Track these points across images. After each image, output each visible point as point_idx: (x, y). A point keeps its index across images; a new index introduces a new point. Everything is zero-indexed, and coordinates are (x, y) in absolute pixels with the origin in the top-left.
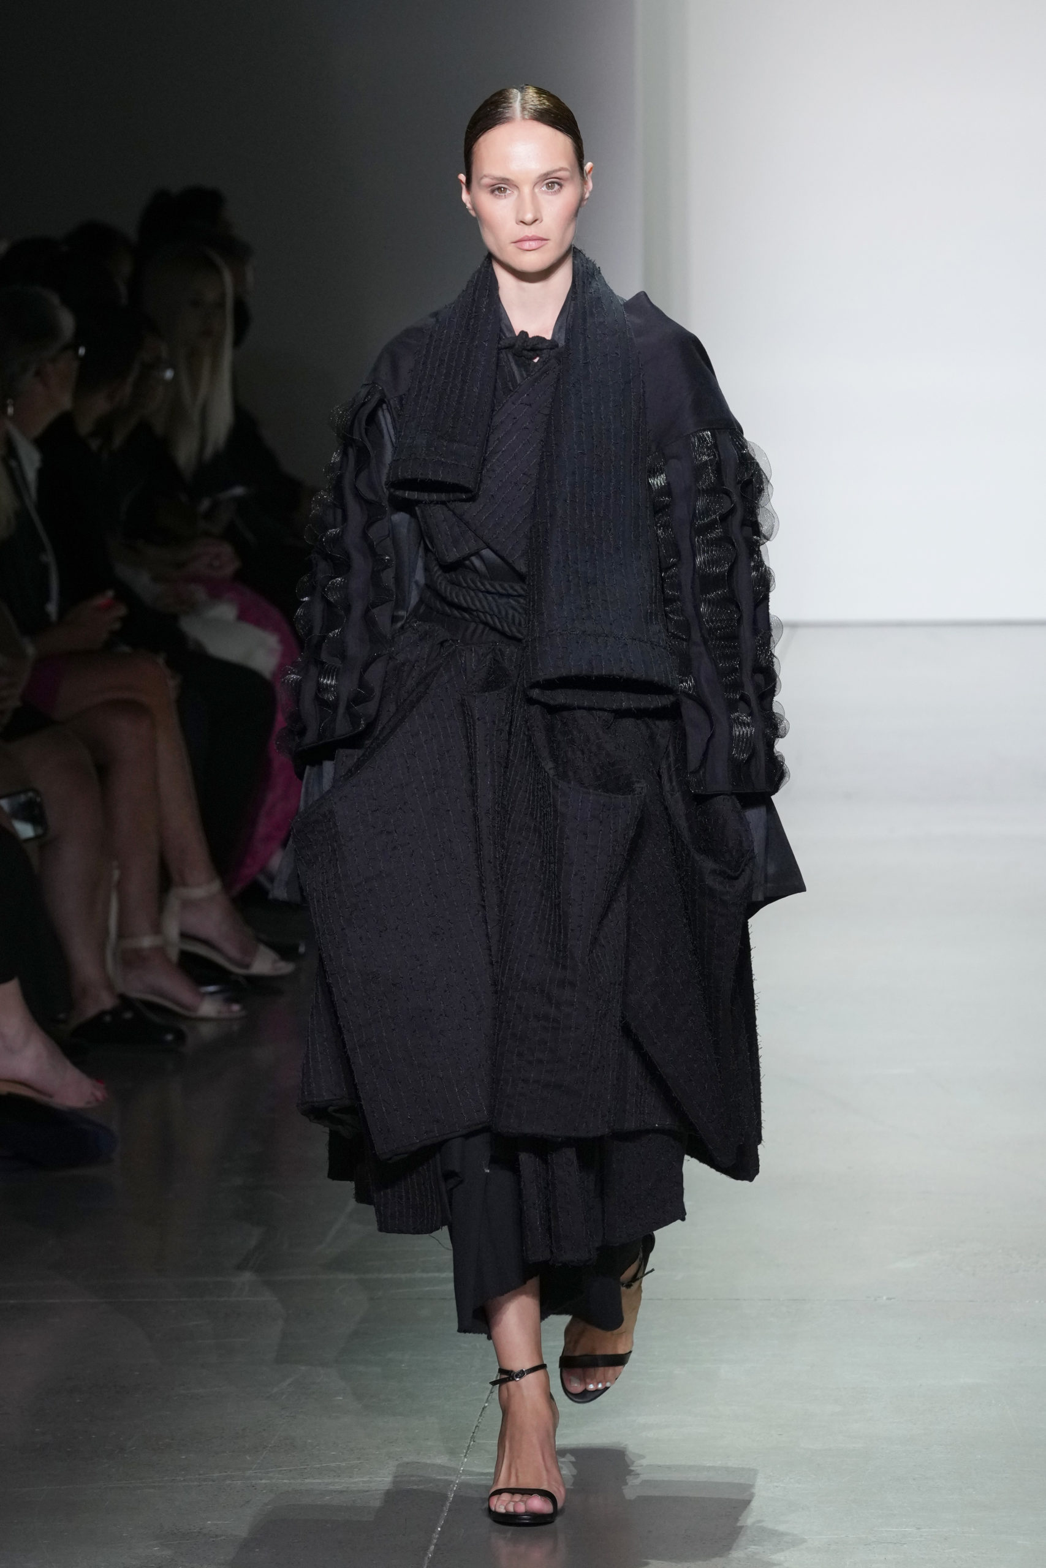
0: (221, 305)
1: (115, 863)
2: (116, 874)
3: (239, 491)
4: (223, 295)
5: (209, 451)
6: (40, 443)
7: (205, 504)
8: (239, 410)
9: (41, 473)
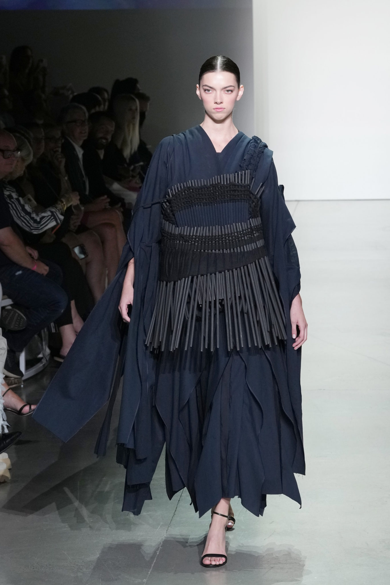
0: (136, 109)
1: (107, 269)
2: (107, 272)
3: (142, 163)
4: (137, 107)
5: (133, 151)
6: (83, 147)
7: (132, 167)
8: (141, 140)
9: (84, 155)
